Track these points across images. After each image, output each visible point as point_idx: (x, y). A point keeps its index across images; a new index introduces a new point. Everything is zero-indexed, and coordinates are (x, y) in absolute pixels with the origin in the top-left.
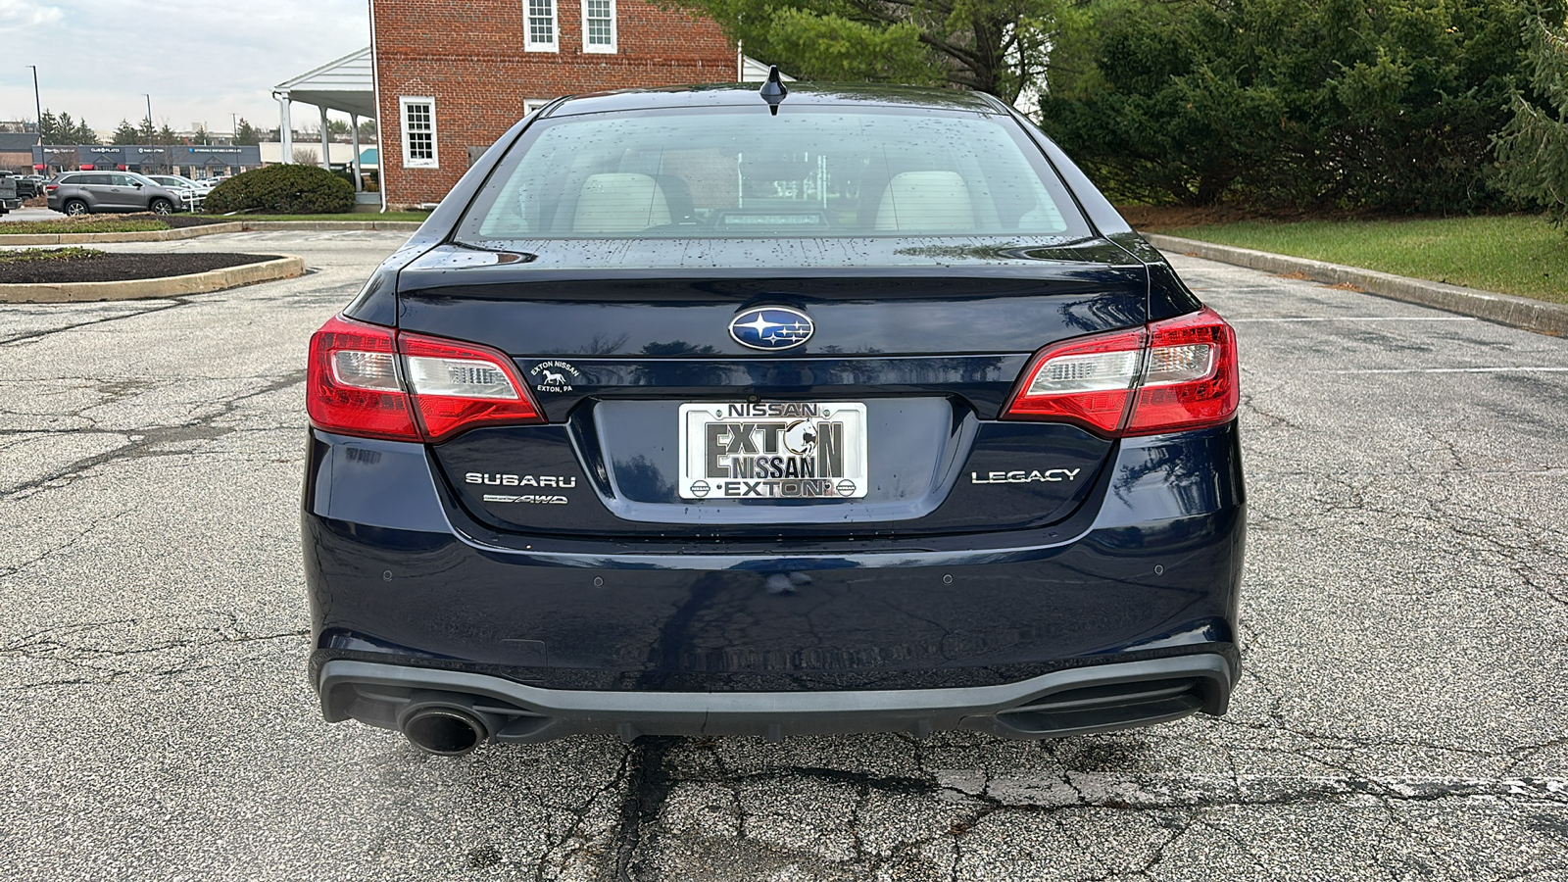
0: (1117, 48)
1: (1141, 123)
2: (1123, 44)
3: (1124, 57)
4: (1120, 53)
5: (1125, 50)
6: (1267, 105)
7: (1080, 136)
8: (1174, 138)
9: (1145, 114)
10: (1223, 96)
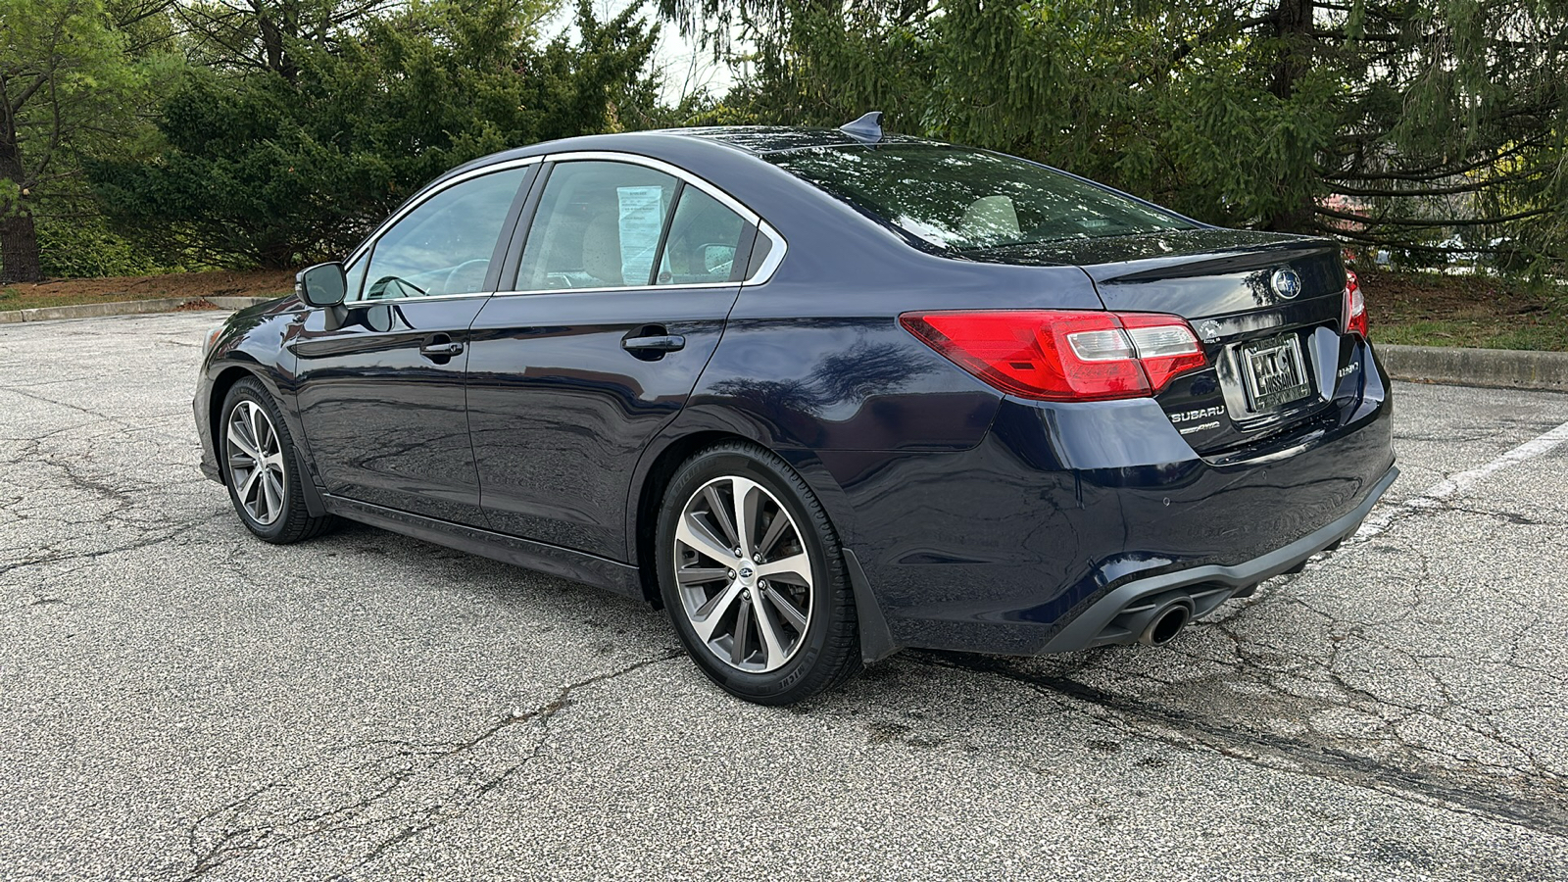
0: (184, 110)
1: (232, 186)
2: (190, 105)
3: (192, 119)
4: (188, 115)
5: (193, 112)
6: (377, 170)
7: (153, 200)
8: (269, 201)
9: (234, 178)
10: (325, 161)
